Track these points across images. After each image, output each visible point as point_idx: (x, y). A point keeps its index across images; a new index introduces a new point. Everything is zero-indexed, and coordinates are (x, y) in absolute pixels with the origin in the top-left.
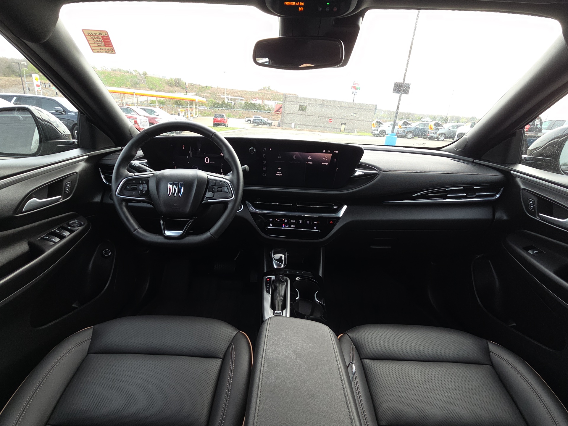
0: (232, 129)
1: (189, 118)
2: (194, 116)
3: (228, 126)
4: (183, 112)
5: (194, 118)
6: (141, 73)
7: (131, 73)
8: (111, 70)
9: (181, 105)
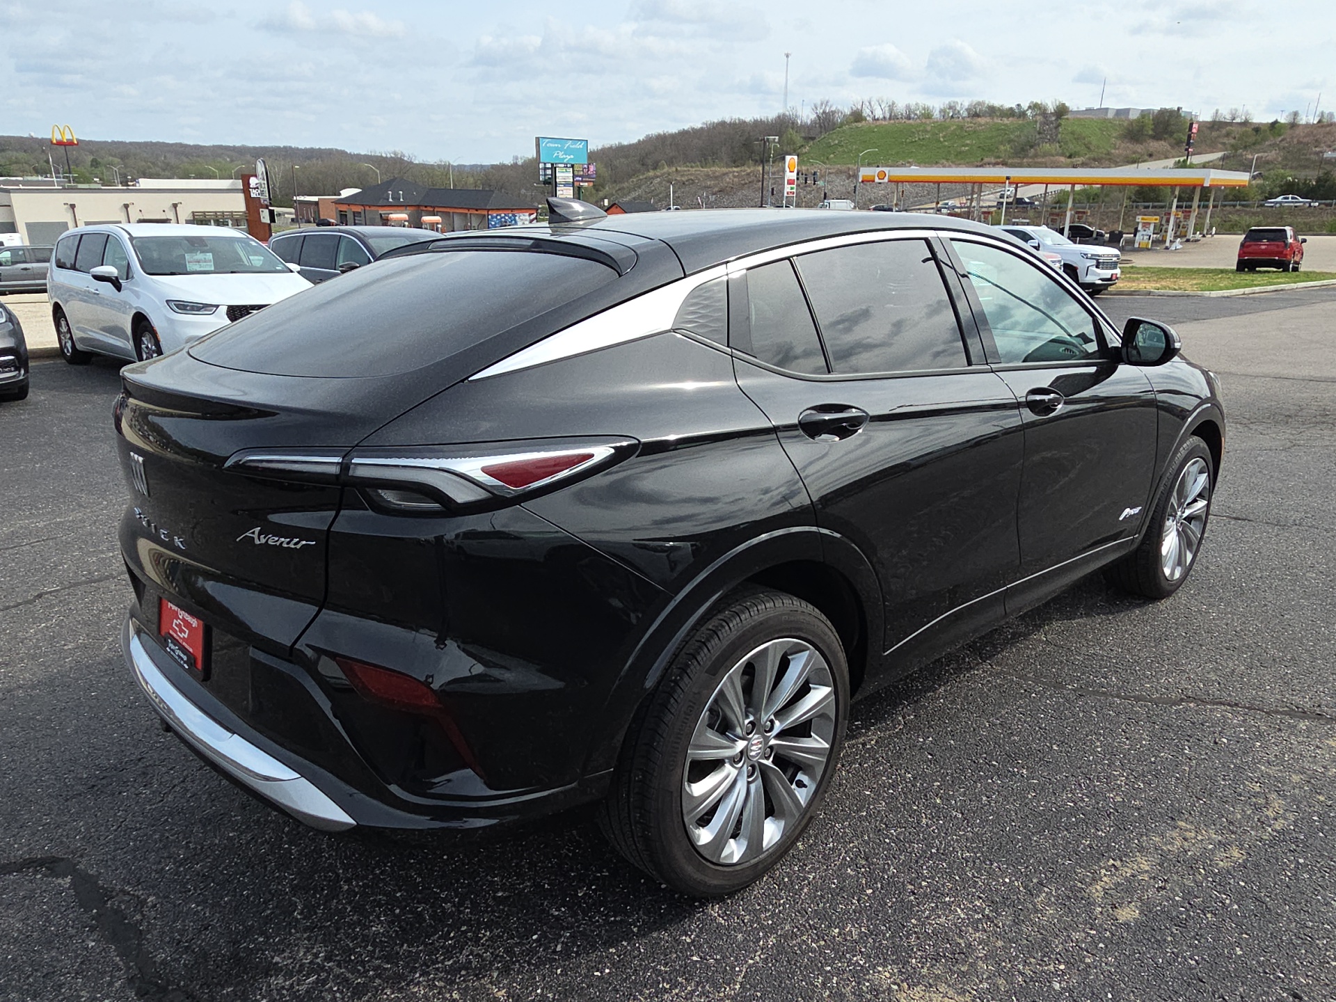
0: (1309, 276)
1: (1168, 244)
2: (1190, 236)
3: (1295, 269)
4: (1149, 224)
5: (1188, 241)
6: (1051, 108)
7: (1023, 114)
8: (965, 114)
9: (1152, 200)
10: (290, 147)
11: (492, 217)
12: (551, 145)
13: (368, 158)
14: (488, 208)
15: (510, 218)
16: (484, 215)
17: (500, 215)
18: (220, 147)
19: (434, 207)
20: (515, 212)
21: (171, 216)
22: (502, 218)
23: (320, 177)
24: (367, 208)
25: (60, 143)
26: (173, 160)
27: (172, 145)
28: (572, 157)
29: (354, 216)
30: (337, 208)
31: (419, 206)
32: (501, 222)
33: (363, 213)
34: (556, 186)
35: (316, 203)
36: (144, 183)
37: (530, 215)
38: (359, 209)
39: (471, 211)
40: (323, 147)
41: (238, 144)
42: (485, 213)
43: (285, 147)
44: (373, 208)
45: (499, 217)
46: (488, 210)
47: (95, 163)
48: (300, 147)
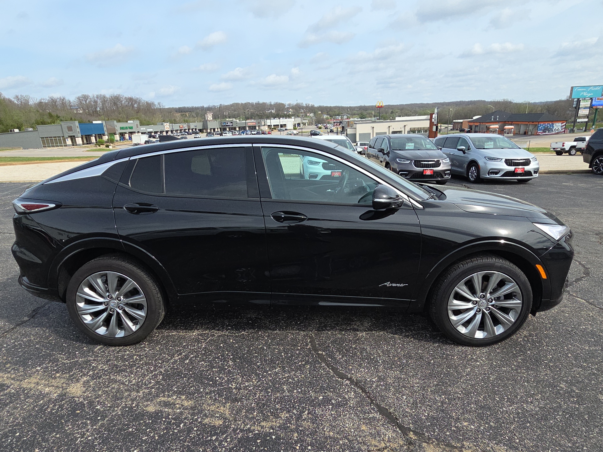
10: (462, 101)
11: (540, 125)
12: (579, 90)
13: (491, 103)
14: (539, 121)
15: (550, 125)
16: (536, 125)
17: (545, 124)
18: (436, 103)
19: (512, 122)
20: (553, 122)
21: (403, 130)
22: (546, 125)
23: (469, 112)
24: (481, 124)
25: (378, 107)
26: (418, 109)
27: (419, 104)
28: (592, 94)
29: (475, 127)
30: (469, 124)
31: (505, 122)
32: (545, 127)
33: (479, 126)
34: (579, 109)
35: (462, 123)
36: (397, 119)
37: (562, 123)
38: (478, 124)
39: (530, 123)
40: (475, 100)
41: (442, 102)
42: (537, 123)
43: (460, 101)
44: (484, 124)
45: (544, 125)
46: (539, 122)
47: (392, 112)
48: (466, 101)
